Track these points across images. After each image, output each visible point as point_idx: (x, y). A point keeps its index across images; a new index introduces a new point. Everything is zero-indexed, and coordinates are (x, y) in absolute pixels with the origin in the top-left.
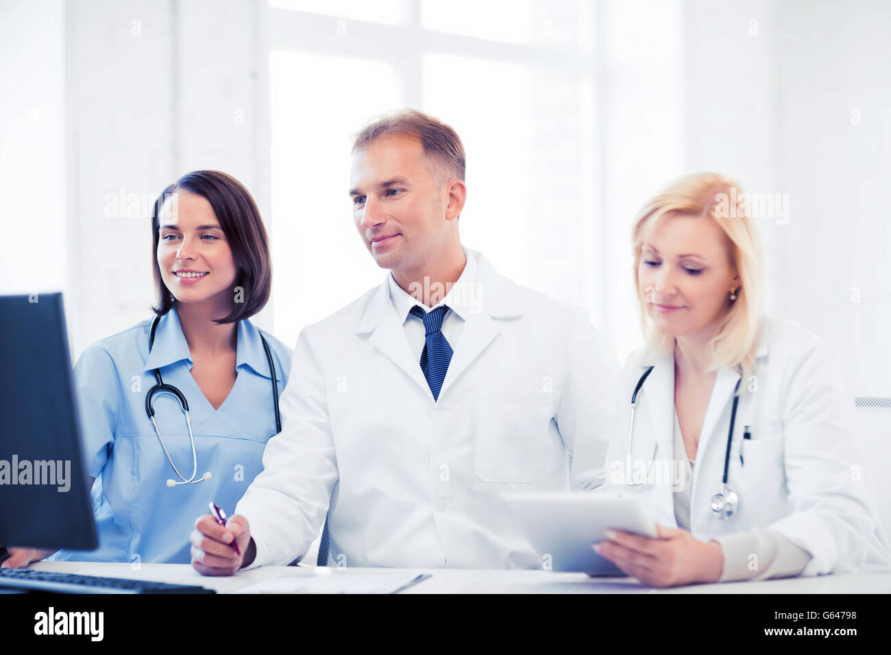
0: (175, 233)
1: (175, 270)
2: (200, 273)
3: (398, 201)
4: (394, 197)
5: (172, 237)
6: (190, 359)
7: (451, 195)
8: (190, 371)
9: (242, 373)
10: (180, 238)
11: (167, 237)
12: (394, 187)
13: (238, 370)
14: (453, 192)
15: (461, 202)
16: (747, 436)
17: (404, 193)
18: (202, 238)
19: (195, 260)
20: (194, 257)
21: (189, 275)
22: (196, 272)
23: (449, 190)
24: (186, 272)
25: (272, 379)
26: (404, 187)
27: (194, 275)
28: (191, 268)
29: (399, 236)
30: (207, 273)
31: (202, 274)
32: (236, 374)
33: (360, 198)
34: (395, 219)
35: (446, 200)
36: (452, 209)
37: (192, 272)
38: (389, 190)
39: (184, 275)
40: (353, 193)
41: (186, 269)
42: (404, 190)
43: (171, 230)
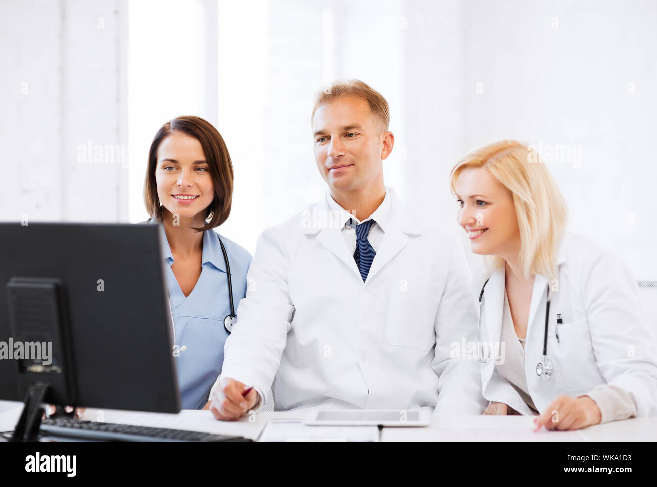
0: (173, 165)
1: (174, 194)
2: (193, 196)
3: (352, 141)
4: (351, 138)
5: (170, 168)
6: (172, 258)
7: (384, 142)
8: (171, 267)
9: (205, 269)
10: (177, 169)
11: (166, 168)
12: (352, 131)
13: (203, 267)
14: (386, 140)
15: (391, 148)
16: (560, 321)
17: (358, 136)
18: (194, 170)
19: (192, 187)
20: (191, 185)
21: (186, 198)
22: (191, 196)
23: (384, 139)
24: (184, 195)
25: (228, 273)
26: (358, 132)
27: (190, 198)
28: (189, 193)
29: (352, 166)
30: (197, 196)
31: (194, 197)
32: (201, 269)
33: (323, 137)
34: (352, 154)
35: (382, 146)
36: (385, 153)
37: (188, 195)
38: (347, 133)
39: (182, 197)
40: (319, 133)
41: (185, 193)
42: (359, 134)
43: (170, 163)
